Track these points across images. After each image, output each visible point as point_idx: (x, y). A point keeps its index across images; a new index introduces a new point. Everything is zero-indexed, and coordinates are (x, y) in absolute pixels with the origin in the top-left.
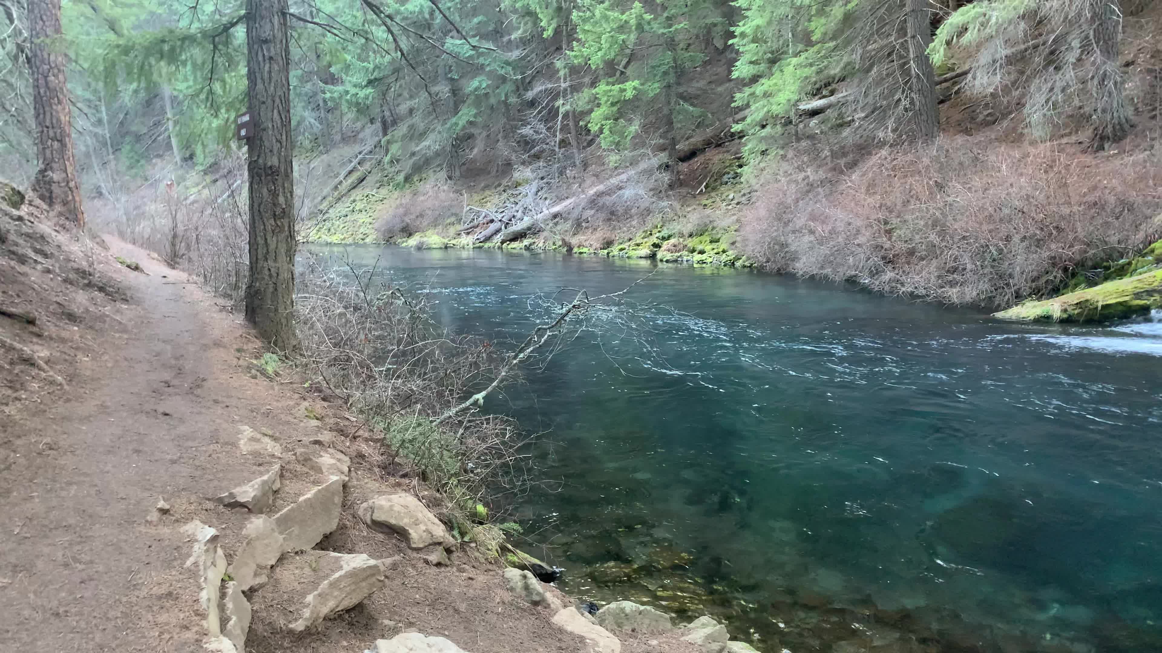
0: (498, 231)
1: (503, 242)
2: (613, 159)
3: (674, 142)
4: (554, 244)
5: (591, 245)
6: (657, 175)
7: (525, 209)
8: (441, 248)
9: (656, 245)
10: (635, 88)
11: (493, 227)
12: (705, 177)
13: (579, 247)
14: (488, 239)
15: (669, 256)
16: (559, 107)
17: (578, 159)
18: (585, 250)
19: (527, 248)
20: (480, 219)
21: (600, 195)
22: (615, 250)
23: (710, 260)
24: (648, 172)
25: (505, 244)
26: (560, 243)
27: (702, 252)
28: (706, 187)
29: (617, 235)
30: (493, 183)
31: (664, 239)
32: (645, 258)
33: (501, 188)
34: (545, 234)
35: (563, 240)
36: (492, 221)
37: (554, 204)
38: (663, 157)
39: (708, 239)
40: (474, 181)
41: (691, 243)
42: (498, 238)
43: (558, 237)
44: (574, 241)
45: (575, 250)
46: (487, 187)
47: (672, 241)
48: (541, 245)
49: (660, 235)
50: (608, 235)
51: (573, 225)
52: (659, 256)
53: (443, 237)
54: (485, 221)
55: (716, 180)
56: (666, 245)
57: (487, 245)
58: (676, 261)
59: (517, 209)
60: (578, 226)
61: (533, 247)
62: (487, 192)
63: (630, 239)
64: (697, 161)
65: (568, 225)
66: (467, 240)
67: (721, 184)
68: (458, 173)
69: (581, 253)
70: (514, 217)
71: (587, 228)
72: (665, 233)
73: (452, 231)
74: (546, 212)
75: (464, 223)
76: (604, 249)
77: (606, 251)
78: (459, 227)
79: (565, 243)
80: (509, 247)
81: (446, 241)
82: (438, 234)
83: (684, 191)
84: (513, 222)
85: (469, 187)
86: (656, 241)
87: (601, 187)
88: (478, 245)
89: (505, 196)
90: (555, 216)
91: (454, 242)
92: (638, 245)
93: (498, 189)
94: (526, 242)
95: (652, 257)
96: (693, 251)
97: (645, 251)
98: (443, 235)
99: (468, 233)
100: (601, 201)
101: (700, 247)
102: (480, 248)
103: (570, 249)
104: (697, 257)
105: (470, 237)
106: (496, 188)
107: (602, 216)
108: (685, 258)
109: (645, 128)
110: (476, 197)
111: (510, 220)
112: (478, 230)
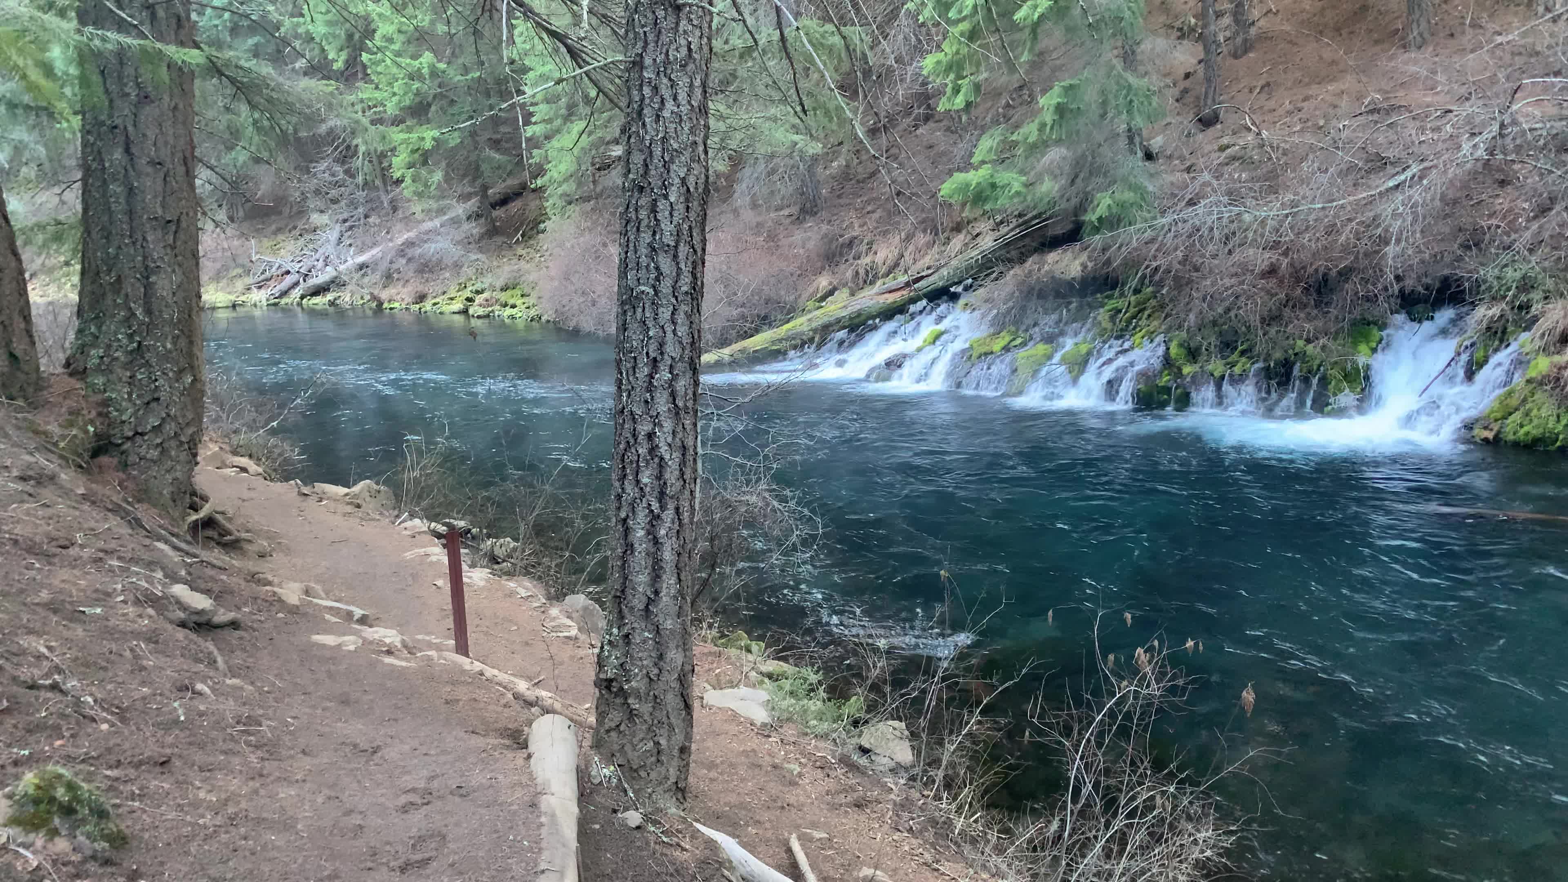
0: (296, 284)
1: (302, 297)
2: (417, 208)
3: (485, 188)
4: (362, 298)
5: (403, 300)
6: (466, 226)
7: (327, 258)
8: (227, 307)
9: (469, 300)
10: (434, 139)
11: (289, 280)
12: (522, 225)
13: (389, 301)
14: (284, 293)
15: (481, 311)
16: (357, 146)
17: (385, 200)
18: (396, 305)
19: (332, 303)
20: (274, 269)
21: (410, 244)
22: (428, 306)
23: (520, 315)
24: (455, 222)
25: (305, 300)
26: (369, 297)
27: (513, 306)
28: (523, 236)
29: (431, 288)
30: (286, 226)
31: (478, 292)
32: (459, 313)
33: (297, 232)
34: (349, 288)
35: (372, 294)
36: (288, 272)
37: (361, 251)
38: (473, 204)
39: (519, 293)
40: (263, 223)
41: (503, 297)
42: (296, 293)
43: (366, 291)
44: (384, 295)
45: (386, 305)
46: (279, 230)
47: (485, 295)
48: (347, 299)
49: (474, 288)
50: (420, 288)
51: (382, 277)
52: (471, 311)
53: (229, 293)
54: (279, 272)
55: (532, 229)
56: (479, 299)
57: (284, 301)
58: (488, 316)
59: (317, 256)
60: (389, 278)
61: (338, 302)
62: (280, 237)
63: (444, 293)
64: (515, 206)
65: (376, 277)
66: (260, 296)
67: (538, 232)
68: (241, 213)
69: (391, 309)
70: (314, 267)
71: (398, 279)
72: (478, 286)
73: (240, 285)
74: (350, 262)
75: (254, 275)
76: (417, 303)
77: (418, 306)
78: (249, 280)
79: (374, 298)
80: (311, 302)
81: (232, 298)
82: (222, 289)
83: (499, 240)
84: (313, 272)
85: (257, 230)
86: (469, 295)
87: (412, 234)
88: (272, 301)
89: (301, 242)
90: (362, 267)
91: (243, 298)
92: (452, 299)
93: (293, 232)
94: (330, 296)
95: (465, 312)
96: (505, 305)
97: (457, 306)
98: (228, 290)
99: (260, 288)
100: (410, 252)
101: (511, 302)
102: (275, 304)
103: (380, 304)
104: (508, 311)
105: (263, 291)
106: (290, 231)
107: (413, 266)
108: (497, 313)
109: (447, 179)
110: (267, 243)
111: (310, 271)
112: (272, 283)
